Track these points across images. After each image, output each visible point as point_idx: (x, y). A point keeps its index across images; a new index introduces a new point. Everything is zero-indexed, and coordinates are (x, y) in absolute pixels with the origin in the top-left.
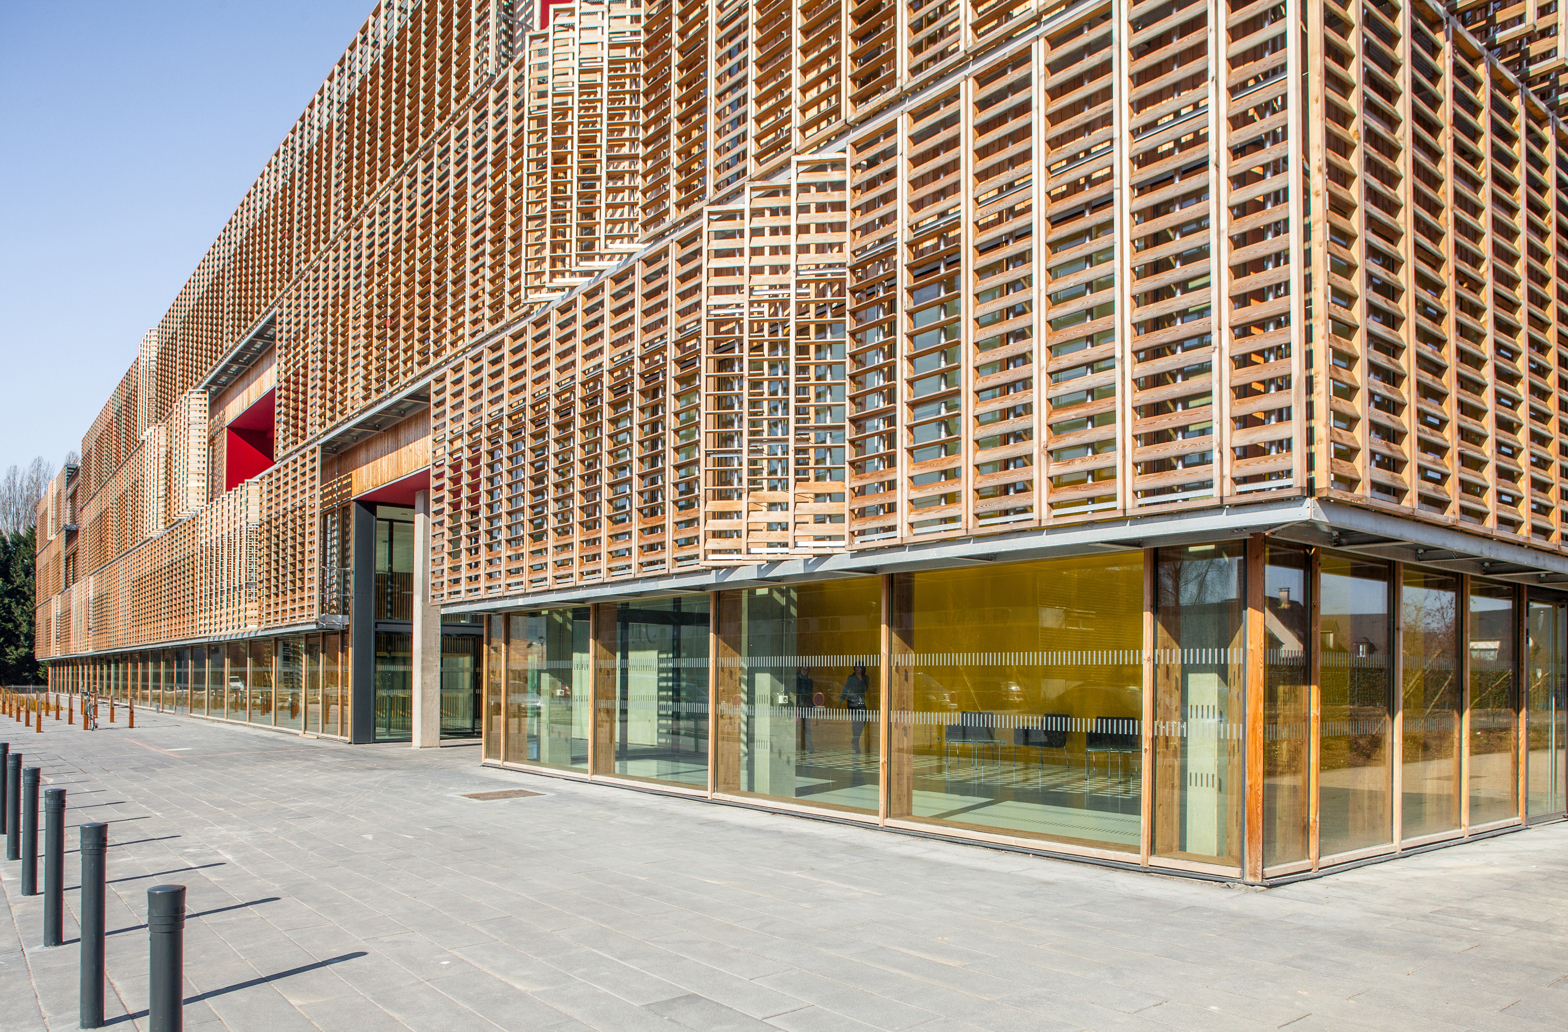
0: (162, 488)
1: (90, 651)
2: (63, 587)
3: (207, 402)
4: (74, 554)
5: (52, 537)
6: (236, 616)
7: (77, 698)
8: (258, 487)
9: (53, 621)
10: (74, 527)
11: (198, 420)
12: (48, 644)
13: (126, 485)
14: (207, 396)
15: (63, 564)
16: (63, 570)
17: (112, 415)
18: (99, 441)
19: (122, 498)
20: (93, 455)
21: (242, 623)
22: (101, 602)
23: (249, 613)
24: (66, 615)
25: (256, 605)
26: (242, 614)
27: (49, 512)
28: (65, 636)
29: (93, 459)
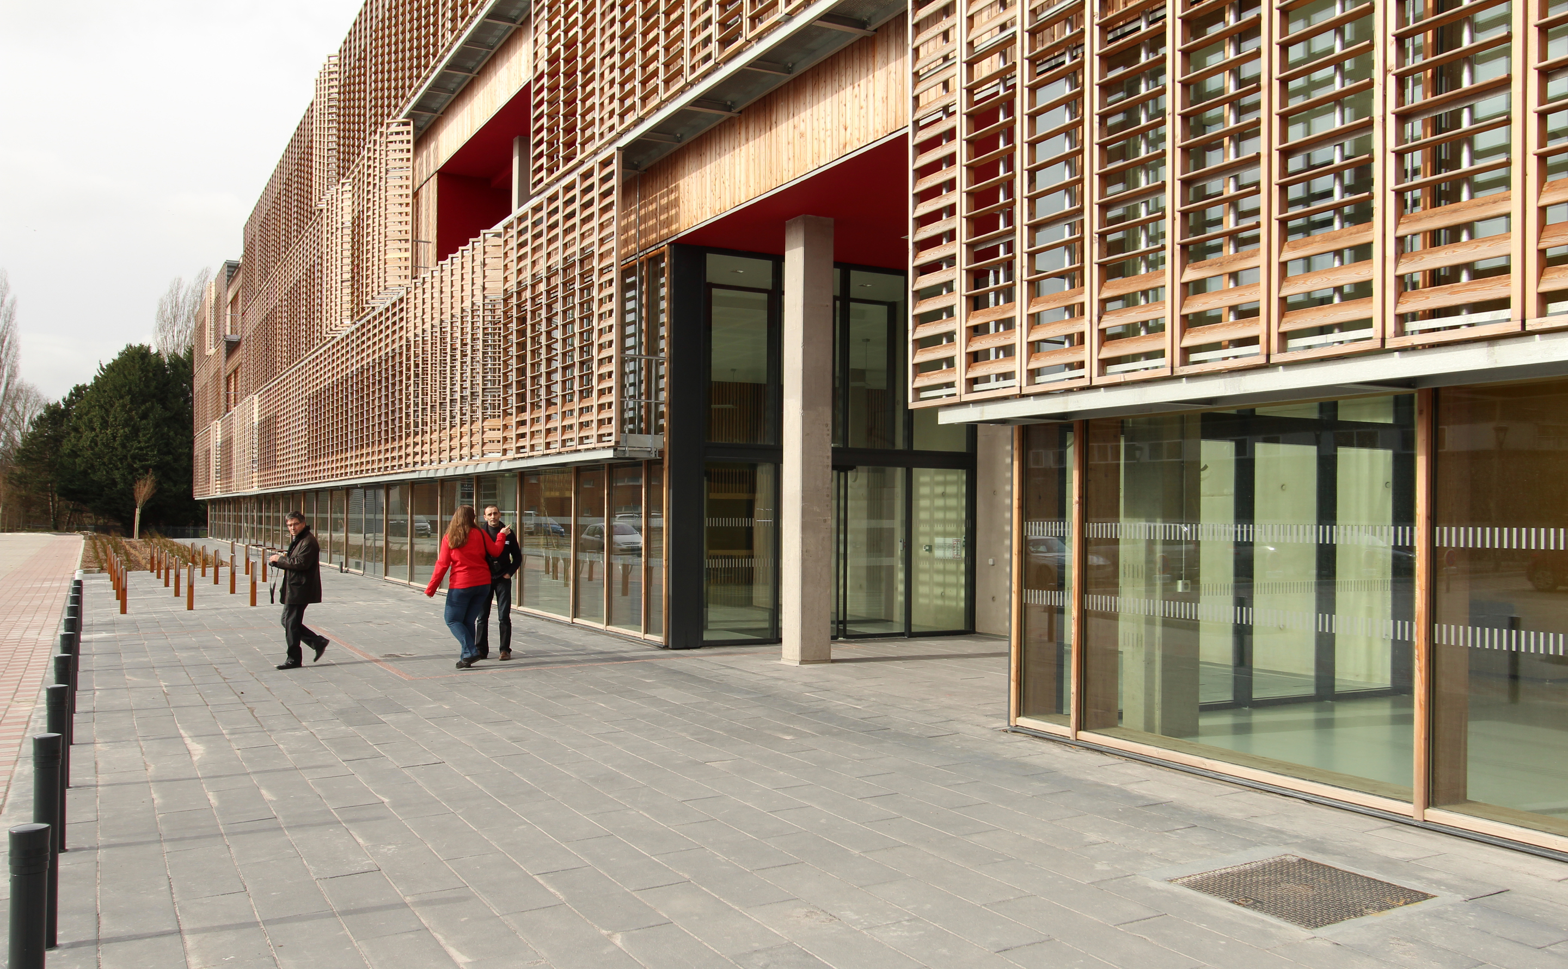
0: (347, 268)
1: (256, 490)
2: (223, 409)
3: (411, 137)
4: (235, 371)
5: (211, 351)
6: (466, 440)
7: (240, 545)
8: (500, 241)
9: (213, 452)
10: (235, 338)
11: (400, 164)
12: (207, 480)
13: (298, 273)
14: (411, 128)
15: (223, 382)
16: (223, 390)
17: (279, 187)
18: (264, 225)
19: (293, 293)
20: (257, 243)
21: (477, 450)
22: (268, 428)
23: (489, 435)
24: (227, 445)
25: (499, 423)
26: (477, 438)
27: (207, 321)
28: (226, 472)
29: (257, 248)
